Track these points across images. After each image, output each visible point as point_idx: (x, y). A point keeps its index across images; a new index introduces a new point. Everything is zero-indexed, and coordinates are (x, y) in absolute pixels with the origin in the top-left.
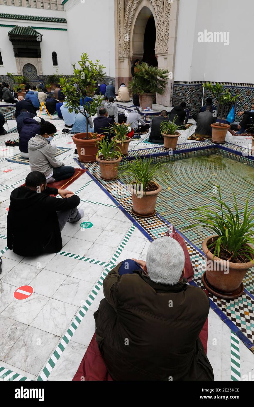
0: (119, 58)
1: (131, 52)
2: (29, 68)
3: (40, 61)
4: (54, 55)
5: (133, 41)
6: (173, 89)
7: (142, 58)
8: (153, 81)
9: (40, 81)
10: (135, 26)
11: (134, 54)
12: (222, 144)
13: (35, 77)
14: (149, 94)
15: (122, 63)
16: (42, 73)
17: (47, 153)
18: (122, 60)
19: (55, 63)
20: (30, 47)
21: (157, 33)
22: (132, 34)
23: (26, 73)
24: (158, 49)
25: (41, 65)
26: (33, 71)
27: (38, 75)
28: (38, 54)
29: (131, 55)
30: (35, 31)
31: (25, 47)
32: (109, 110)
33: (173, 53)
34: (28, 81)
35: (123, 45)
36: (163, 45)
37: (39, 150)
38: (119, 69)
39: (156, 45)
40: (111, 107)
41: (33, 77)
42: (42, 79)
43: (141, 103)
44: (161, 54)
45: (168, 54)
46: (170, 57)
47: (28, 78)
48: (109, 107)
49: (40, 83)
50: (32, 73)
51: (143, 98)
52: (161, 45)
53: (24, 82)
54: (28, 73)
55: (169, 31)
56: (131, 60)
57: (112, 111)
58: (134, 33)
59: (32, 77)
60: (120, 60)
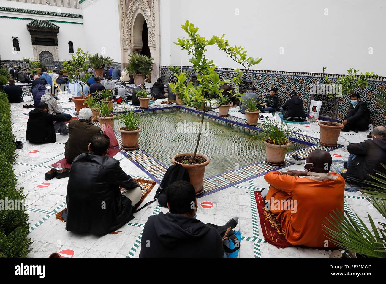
0: (124, 48)
1: (132, 44)
2: (46, 54)
3: (57, 49)
4: (71, 44)
5: (134, 36)
6: (161, 72)
7: (142, 49)
8: (142, 65)
9: (56, 66)
10: (134, 26)
11: (134, 46)
12: (183, 105)
13: (51, 62)
14: (140, 75)
15: (126, 52)
16: (58, 59)
17: (53, 104)
18: (126, 50)
19: (71, 50)
20: (47, 37)
21: (148, 32)
22: (132, 31)
23: (43, 59)
24: (150, 44)
25: (58, 52)
26: (50, 57)
27: (54, 61)
28: (55, 43)
29: (133, 47)
30: (53, 24)
31: (42, 37)
32: (108, 86)
33: (159, 46)
34: (44, 66)
35: (126, 39)
36: (152, 40)
37: (48, 101)
38: (124, 57)
39: (149, 40)
40: (109, 83)
41: (50, 62)
42: (58, 64)
43: (135, 81)
44: (152, 46)
45: (156, 46)
46: (157, 49)
47: (44, 63)
48: (108, 83)
49: (56, 68)
50: (48, 59)
51: (136, 77)
52: (151, 40)
53: (40, 67)
54: (44, 59)
55: (155, 31)
56: (133, 50)
57: (110, 86)
58: (134, 31)
59: (48, 62)
60: (124, 50)
